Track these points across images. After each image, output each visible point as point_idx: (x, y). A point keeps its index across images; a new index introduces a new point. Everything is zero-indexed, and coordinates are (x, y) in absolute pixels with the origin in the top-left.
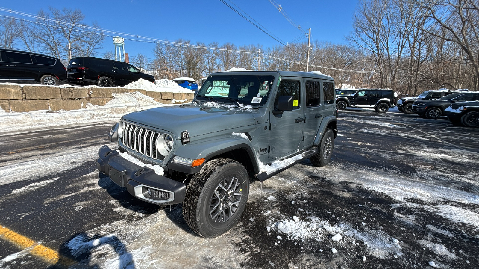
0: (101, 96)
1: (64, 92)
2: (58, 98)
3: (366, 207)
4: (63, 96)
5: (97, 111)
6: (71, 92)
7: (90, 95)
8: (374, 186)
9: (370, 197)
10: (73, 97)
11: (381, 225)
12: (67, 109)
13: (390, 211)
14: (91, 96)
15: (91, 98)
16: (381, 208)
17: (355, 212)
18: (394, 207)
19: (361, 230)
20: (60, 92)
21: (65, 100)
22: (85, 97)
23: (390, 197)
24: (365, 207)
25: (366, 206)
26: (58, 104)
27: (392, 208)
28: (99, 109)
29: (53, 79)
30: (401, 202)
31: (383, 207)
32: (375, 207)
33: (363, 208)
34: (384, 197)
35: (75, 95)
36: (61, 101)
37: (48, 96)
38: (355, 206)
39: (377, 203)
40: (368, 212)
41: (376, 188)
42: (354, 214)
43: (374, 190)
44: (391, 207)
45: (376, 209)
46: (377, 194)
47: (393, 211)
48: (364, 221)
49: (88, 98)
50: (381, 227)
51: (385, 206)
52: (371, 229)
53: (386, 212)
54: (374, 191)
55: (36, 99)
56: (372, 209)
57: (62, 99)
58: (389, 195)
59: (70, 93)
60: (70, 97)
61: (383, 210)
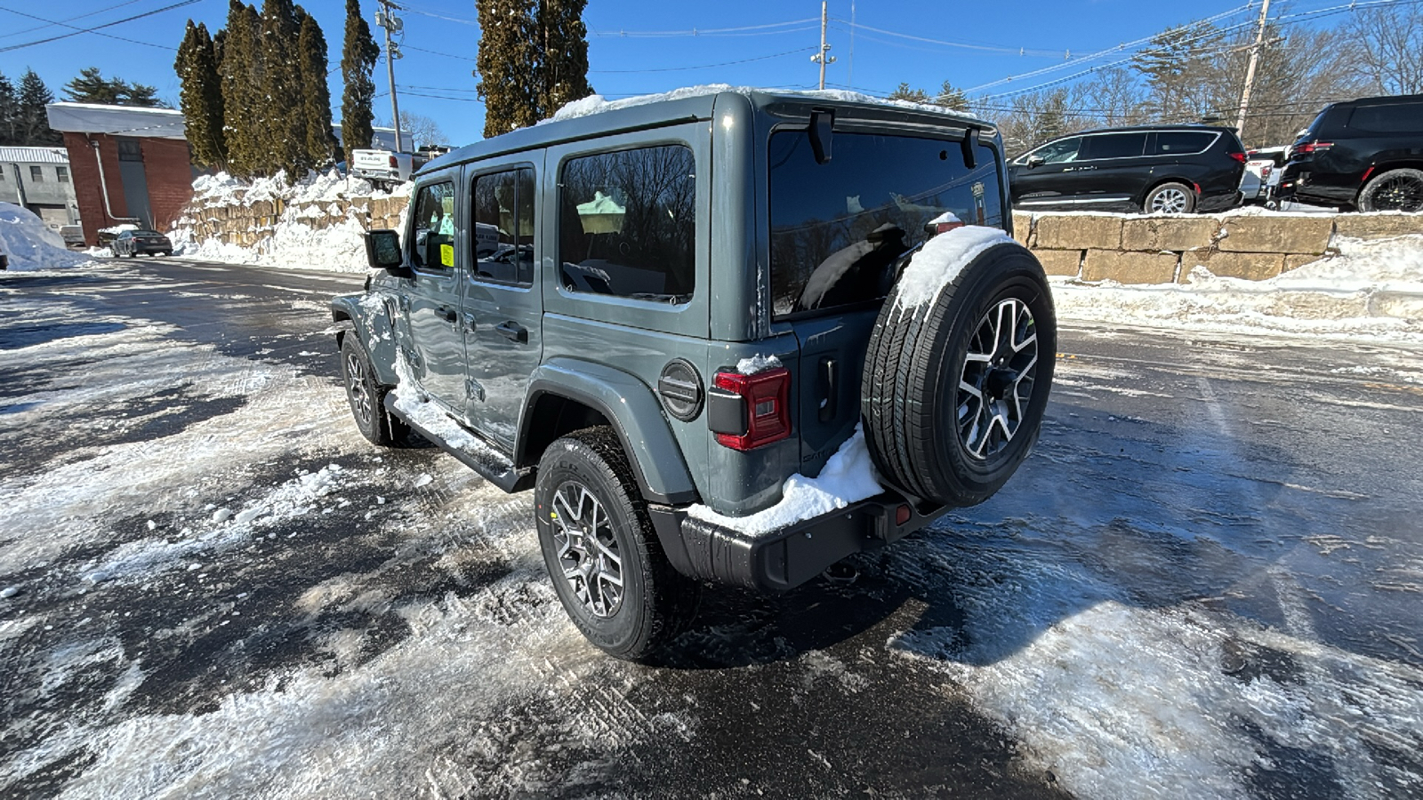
0: (1267, 247)
1: (1132, 232)
2: (1111, 246)
3: (222, 604)
4: (1125, 242)
5: (1218, 295)
6: (1155, 231)
7: (1216, 241)
8: (269, 710)
9: (241, 643)
10: (1157, 247)
11: (150, 591)
12: (1123, 279)
13: (140, 649)
14: (1221, 247)
15: (1217, 250)
16: (174, 636)
17: (240, 574)
18: (129, 672)
19: (190, 556)
20: (1118, 231)
21: (1128, 253)
22: (1195, 248)
23: (165, 714)
24: (226, 602)
25: (224, 608)
26: (1104, 265)
27: (138, 661)
28: (1227, 289)
29: (1181, 195)
30: (109, 721)
31: (169, 643)
32: (199, 624)
33: (228, 595)
34: (190, 692)
35: (1166, 242)
36: (1116, 256)
37: (1084, 242)
38: (258, 586)
39: (200, 642)
40: (205, 596)
41: (255, 706)
42: (238, 570)
43: (254, 696)
44: (143, 667)
45: (190, 618)
46: (228, 679)
47: (130, 656)
48: (197, 571)
49: (1204, 254)
50: (145, 588)
51: (167, 654)
52: (171, 570)
53: (152, 634)
54: (249, 690)
55: (1055, 249)
56: (202, 613)
57: (1121, 249)
58: (172, 718)
59: (1151, 233)
60: (1146, 246)
61: (165, 631)
